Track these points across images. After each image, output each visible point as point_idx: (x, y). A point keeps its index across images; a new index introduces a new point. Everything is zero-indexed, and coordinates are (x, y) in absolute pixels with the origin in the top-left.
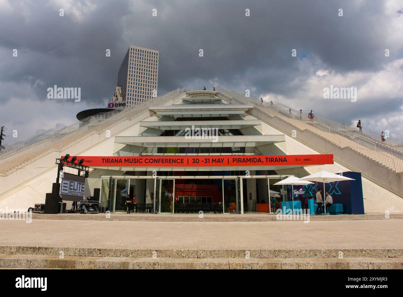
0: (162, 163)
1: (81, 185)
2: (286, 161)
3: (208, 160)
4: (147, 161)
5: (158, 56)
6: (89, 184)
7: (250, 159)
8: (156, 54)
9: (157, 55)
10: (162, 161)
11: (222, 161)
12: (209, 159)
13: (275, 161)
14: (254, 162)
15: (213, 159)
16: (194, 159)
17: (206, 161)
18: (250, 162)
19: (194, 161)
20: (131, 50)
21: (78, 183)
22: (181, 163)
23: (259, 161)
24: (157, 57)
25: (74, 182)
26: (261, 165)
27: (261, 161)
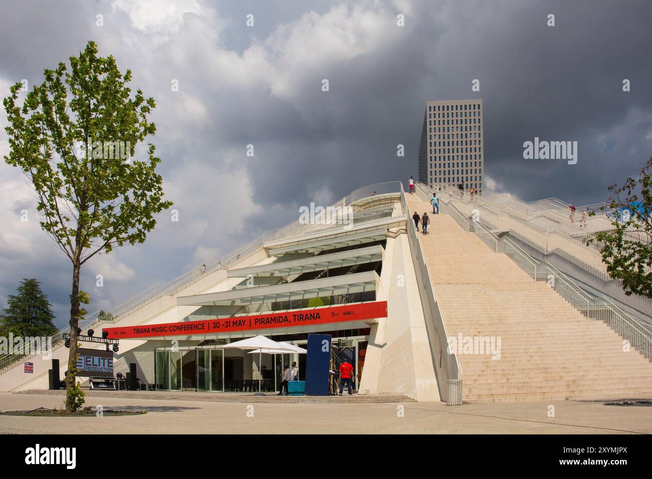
0: (185, 330)
1: (106, 361)
2: (319, 317)
3: (228, 324)
4: (171, 329)
5: (481, 110)
6: (137, 359)
7: (275, 318)
8: (477, 107)
9: (479, 108)
10: (185, 328)
11: (244, 323)
12: (229, 322)
13: (306, 318)
14: (279, 322)
15: (233, 322)
16: (215, 323)
17: (227, 324)
18: (275, 322)
19: (214, 325)
20: (430, 110)
21: (99, 359)
22: (203, 329)
23: (285, 320)
24: (479, 112)
25: (93, 358)
26: (287, 326)
27: (287, 320)
